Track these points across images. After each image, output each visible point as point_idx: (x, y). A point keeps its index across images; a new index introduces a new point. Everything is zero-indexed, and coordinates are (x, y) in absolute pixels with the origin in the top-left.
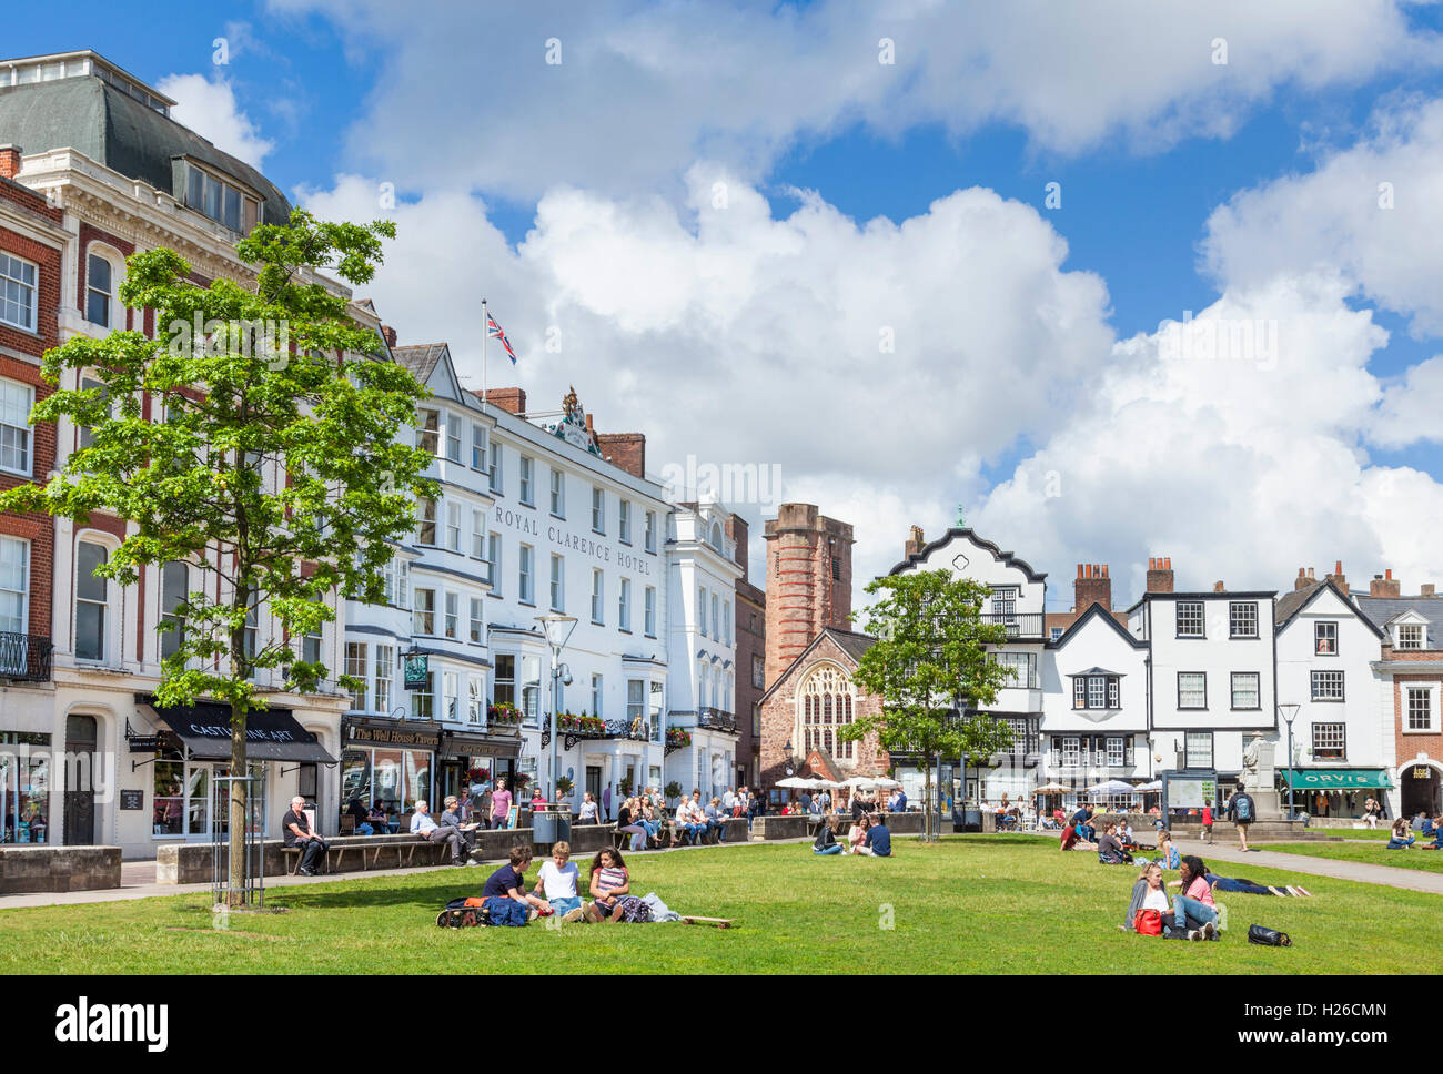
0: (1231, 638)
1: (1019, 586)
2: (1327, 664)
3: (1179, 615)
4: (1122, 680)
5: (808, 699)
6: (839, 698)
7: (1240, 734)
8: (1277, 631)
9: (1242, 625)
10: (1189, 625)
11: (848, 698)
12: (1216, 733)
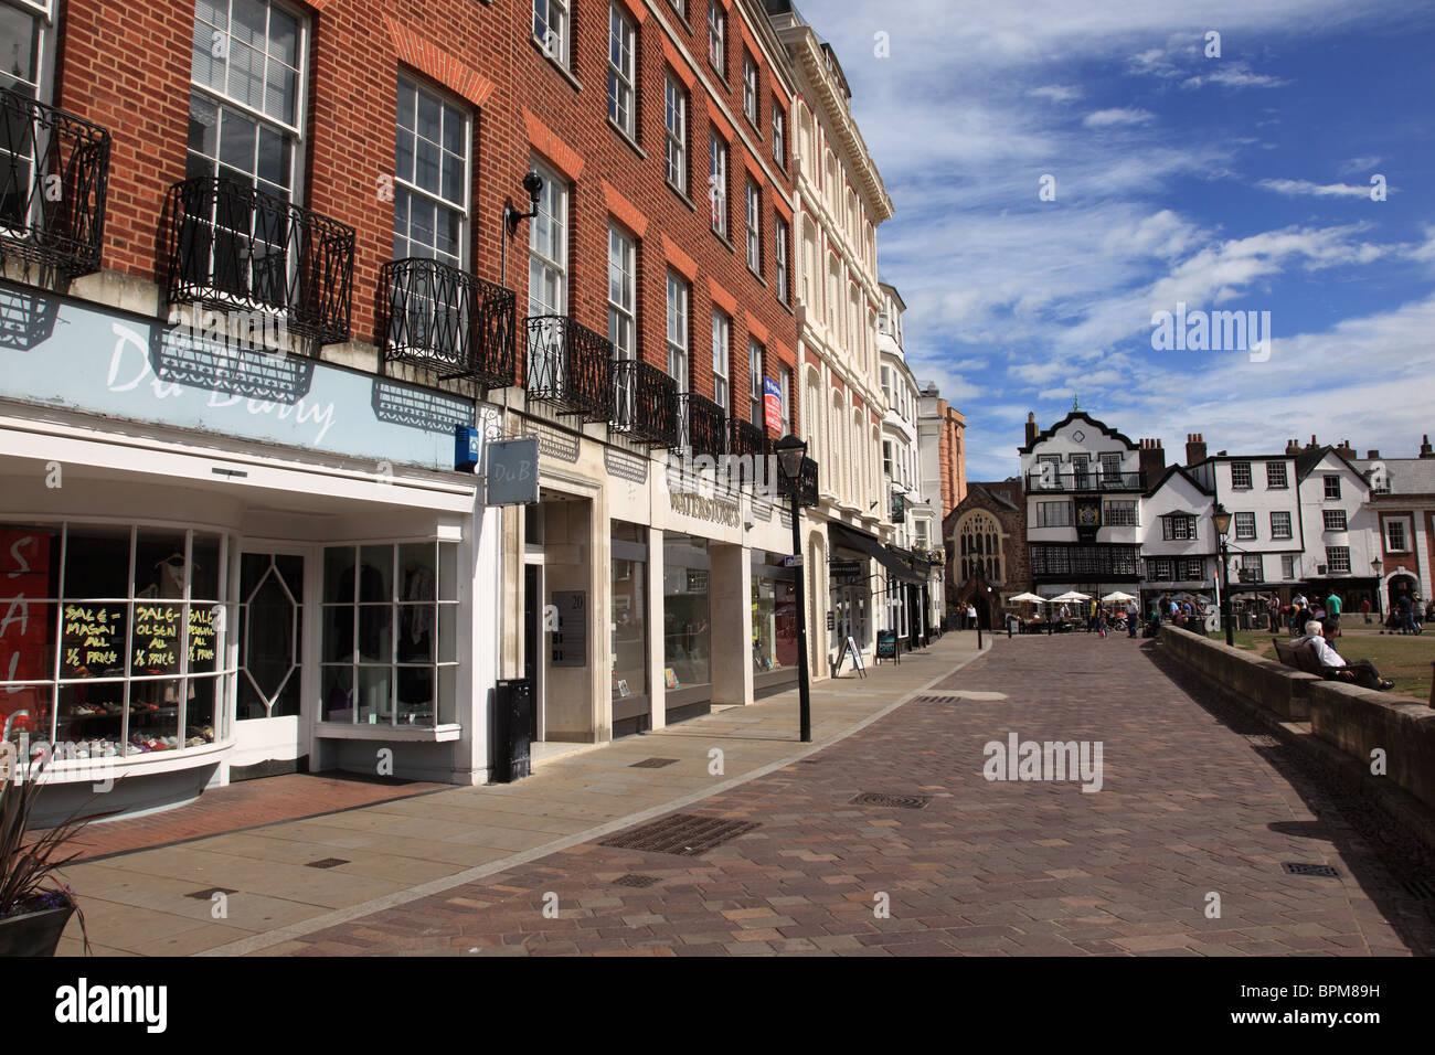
0: (1269, 488)
1: (1121, 453)
2: (1333, 506)
3: (1233, 472)
4: (1198, 519)
5: (963, 538)
6: (988, 536)
7: (1279, 556)
8: (1299, 483)
9: (1277, 480)
10: (1242, 479)
11: (996, 536)
12: (1264, 556)
